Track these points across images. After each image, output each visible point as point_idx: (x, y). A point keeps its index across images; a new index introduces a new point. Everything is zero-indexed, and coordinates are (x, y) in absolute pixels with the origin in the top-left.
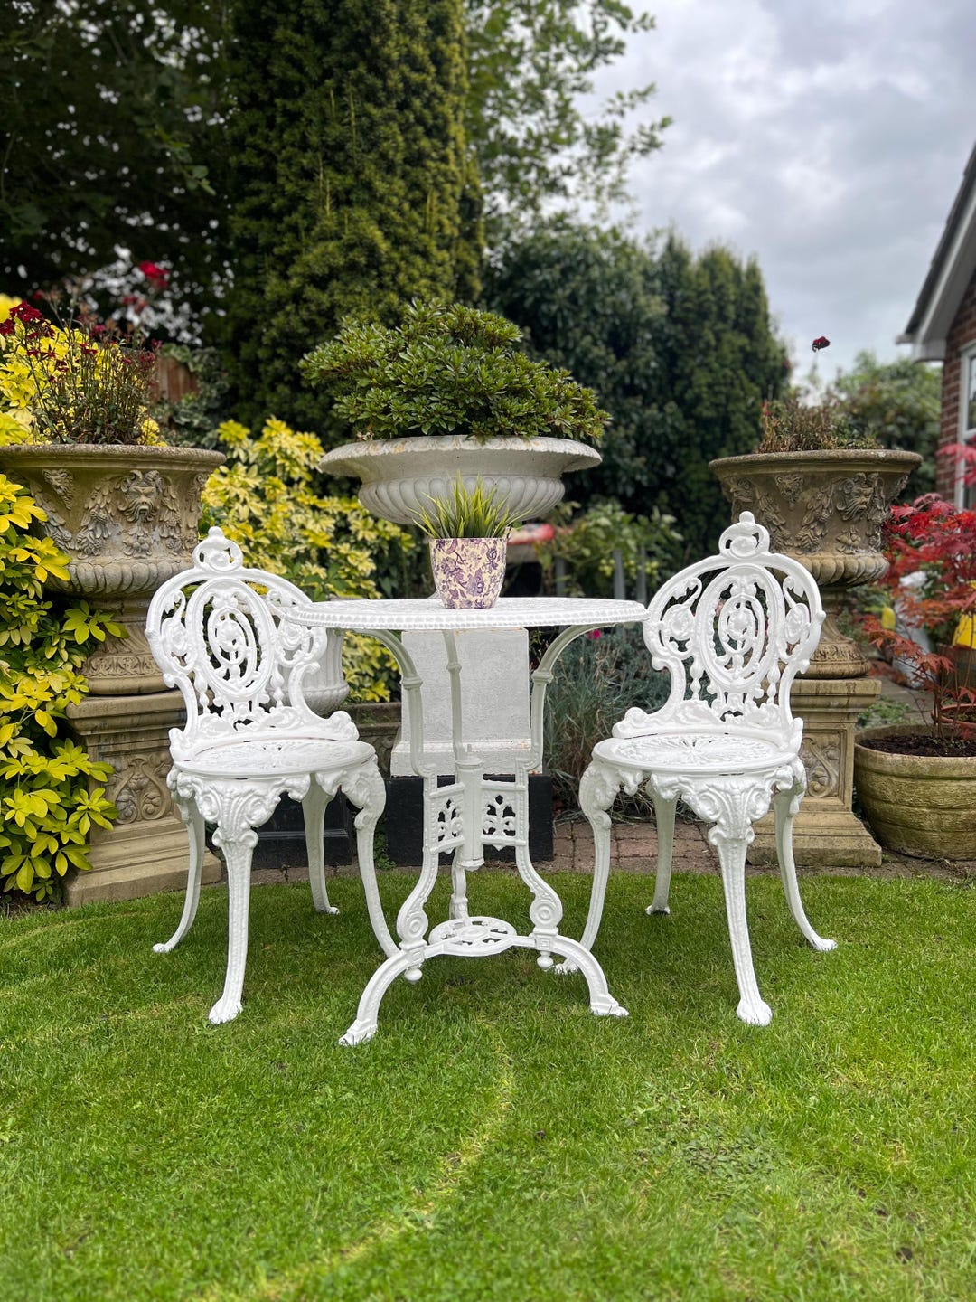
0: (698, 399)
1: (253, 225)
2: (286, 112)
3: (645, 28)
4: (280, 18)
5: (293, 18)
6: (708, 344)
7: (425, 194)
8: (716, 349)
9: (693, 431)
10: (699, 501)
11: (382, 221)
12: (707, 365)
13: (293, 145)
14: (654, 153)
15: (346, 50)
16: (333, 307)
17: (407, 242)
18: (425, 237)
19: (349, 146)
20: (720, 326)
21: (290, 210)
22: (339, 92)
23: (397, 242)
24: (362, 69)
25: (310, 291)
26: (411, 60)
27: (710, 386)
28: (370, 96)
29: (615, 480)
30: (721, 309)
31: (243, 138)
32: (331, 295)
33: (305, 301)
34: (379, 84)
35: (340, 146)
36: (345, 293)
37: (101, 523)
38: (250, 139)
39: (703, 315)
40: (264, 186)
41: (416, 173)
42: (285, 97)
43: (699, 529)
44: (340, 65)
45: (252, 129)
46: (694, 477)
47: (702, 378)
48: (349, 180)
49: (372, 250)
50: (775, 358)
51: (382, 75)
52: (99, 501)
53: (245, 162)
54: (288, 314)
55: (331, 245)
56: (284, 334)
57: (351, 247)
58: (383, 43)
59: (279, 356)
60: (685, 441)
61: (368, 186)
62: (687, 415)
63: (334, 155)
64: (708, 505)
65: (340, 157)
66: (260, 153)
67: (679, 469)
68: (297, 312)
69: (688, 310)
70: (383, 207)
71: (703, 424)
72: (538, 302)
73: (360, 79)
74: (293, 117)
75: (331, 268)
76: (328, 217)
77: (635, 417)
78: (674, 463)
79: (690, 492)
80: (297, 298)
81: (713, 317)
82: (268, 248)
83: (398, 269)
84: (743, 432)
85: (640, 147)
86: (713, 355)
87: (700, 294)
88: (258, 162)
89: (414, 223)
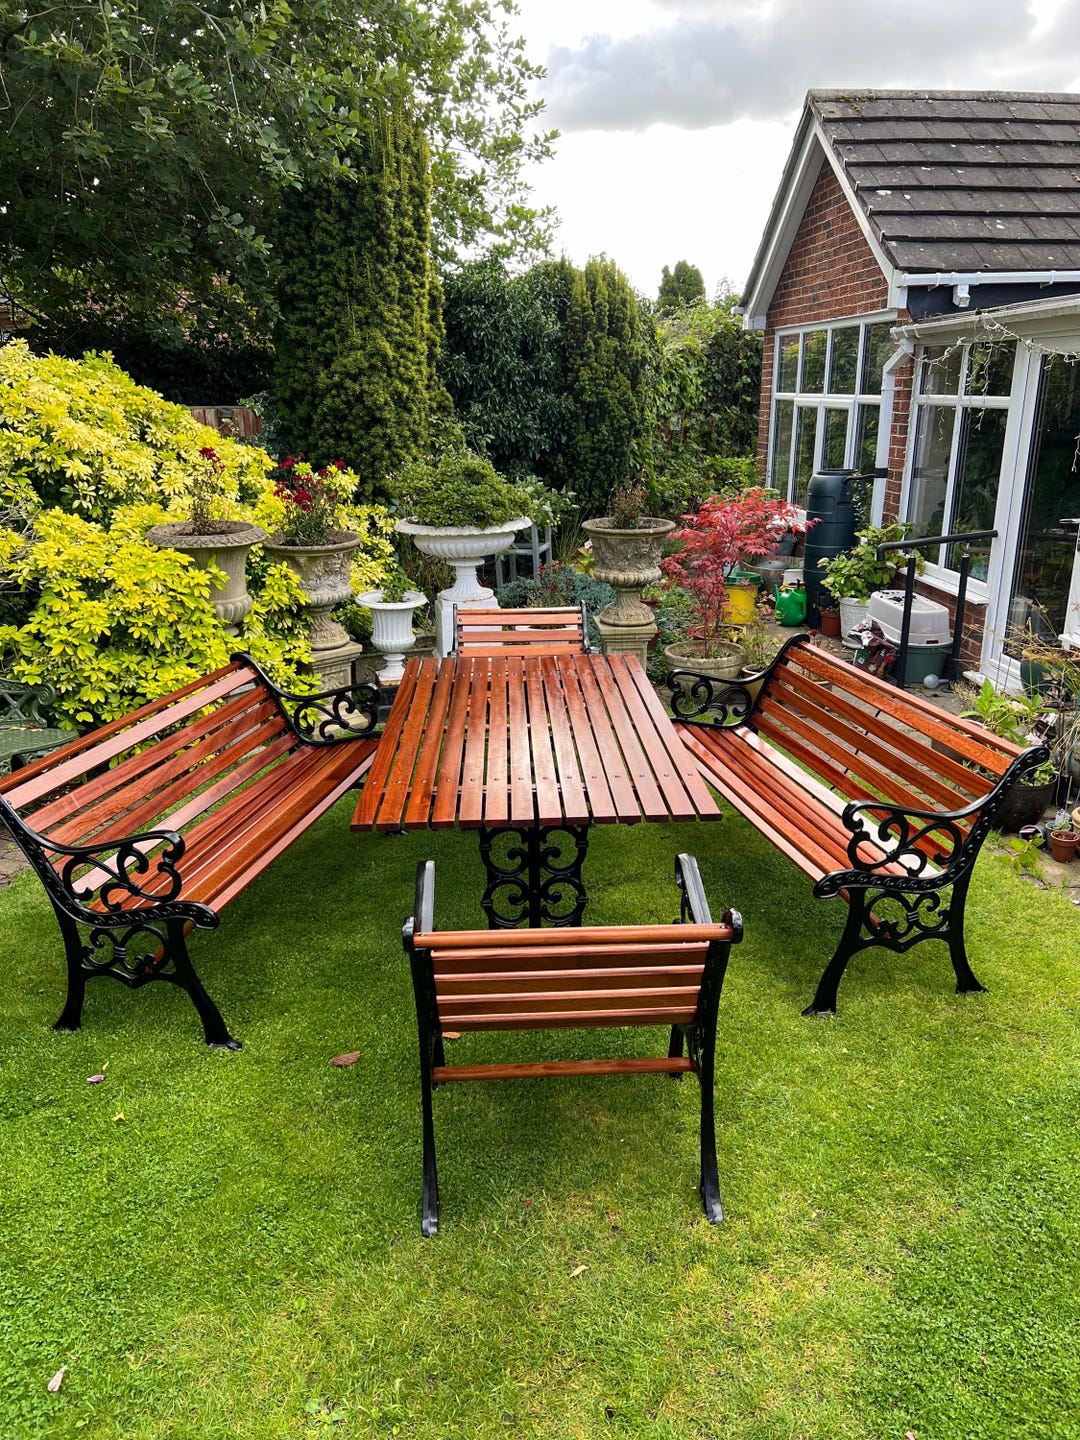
0: (583, 389)
1: (302, 330)
2: (322, 262)
3: (538, 77)
4: (317, 201)
5: (325, 202)
6: (589, 348)
7: (412, 311)
8: (596, 351)
9: (580, 411)
10: (586, 461)
11: (388, 335)
12: (589, 365)
13: (328, 283)
14: (545, 159)
15: (362, 229)
16: (363, 392)
17: (404, 346)
18: (413, 339)
19: (367, 290)
20: (599, 334)
21: (329, 325)
22: (359, 253)
23: (398, 346)
24: (374, 241)
25: (348, 383)
26: (403, 232)
27: (591, 379)
28: (380, 259)
29: (527, 448)
30: (600, 321)
31: (295, 275)
32: (361, 385)
33: (346, 388)
34: (385, 251)
35: (362, 290)
36: (369, 384)
37: (319, 577)
38: (299, 277)
39: (586, 326)
40: (310, 306)
41: (406, 298)
42: (322, 253)
43: (586, 481)
44: (359, 237)
45: (301, 271)
46: (581, 444)
47: (585, 374)
48: (367, 311)
49: (385, 357)
50: (637, 354)
51: (386, 246)
52: (319, 568)
53: (297, 292)
54: (333, 397)
55: (360, 353)
56: (329, 408)
57: (372, 356)
58: (388, 228)
59: (328, 421)
60: (575, 416)
61: (381, 316)
62: (576, 400)
63: (356, 294)
64: (591, 464)
65: (361, 296)
66: (306, 285)
67: (571, 438)
68: (339, 396)
69: (576, 322)
70: (389, 327)
71: (588, 406)
72: (470, 330)
73: (373, 247)
74: (327, 266)
75: (360, 369)
76: (356, 336)
77: (540, 401)
78: (567, 433)
79: (579, 454)
80: (339, 386)
81: (594, 328)
82: (314, 347)
83: (399, 365)
84: (617, 412)
85: (535, 154)
86: (593, 356)
87: (584, 309)
88: (305, 292)
89: (407, 332)
